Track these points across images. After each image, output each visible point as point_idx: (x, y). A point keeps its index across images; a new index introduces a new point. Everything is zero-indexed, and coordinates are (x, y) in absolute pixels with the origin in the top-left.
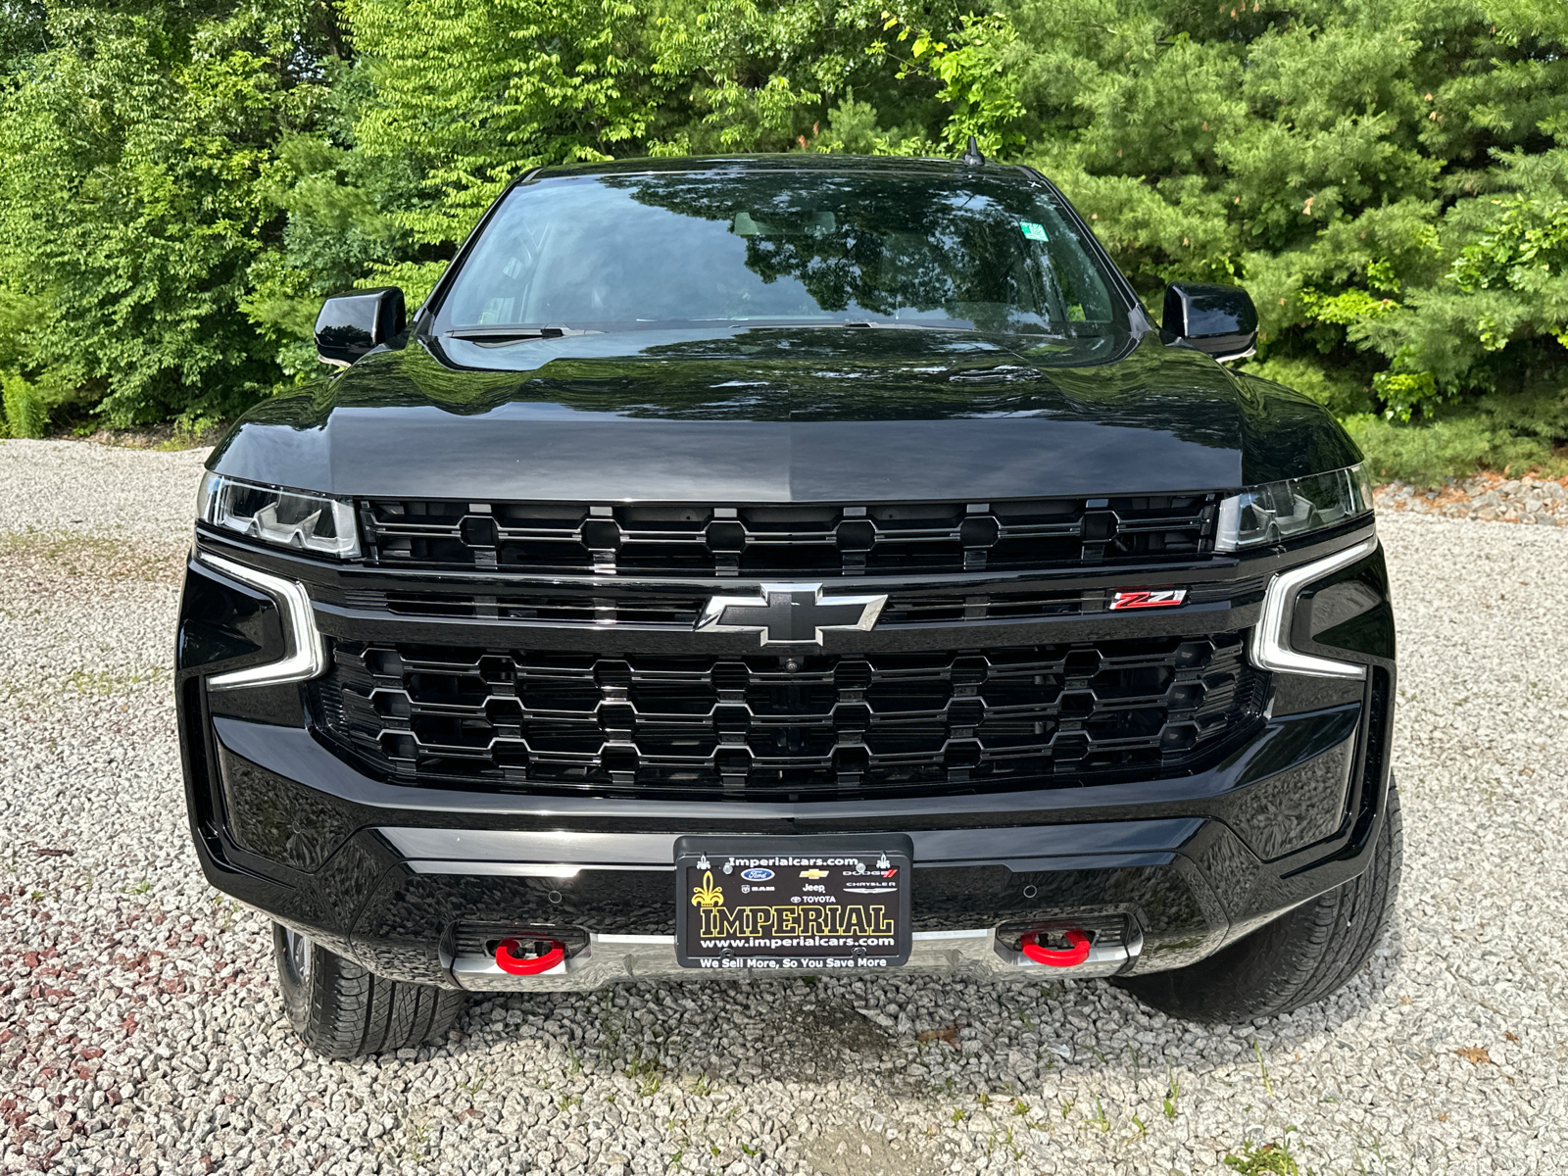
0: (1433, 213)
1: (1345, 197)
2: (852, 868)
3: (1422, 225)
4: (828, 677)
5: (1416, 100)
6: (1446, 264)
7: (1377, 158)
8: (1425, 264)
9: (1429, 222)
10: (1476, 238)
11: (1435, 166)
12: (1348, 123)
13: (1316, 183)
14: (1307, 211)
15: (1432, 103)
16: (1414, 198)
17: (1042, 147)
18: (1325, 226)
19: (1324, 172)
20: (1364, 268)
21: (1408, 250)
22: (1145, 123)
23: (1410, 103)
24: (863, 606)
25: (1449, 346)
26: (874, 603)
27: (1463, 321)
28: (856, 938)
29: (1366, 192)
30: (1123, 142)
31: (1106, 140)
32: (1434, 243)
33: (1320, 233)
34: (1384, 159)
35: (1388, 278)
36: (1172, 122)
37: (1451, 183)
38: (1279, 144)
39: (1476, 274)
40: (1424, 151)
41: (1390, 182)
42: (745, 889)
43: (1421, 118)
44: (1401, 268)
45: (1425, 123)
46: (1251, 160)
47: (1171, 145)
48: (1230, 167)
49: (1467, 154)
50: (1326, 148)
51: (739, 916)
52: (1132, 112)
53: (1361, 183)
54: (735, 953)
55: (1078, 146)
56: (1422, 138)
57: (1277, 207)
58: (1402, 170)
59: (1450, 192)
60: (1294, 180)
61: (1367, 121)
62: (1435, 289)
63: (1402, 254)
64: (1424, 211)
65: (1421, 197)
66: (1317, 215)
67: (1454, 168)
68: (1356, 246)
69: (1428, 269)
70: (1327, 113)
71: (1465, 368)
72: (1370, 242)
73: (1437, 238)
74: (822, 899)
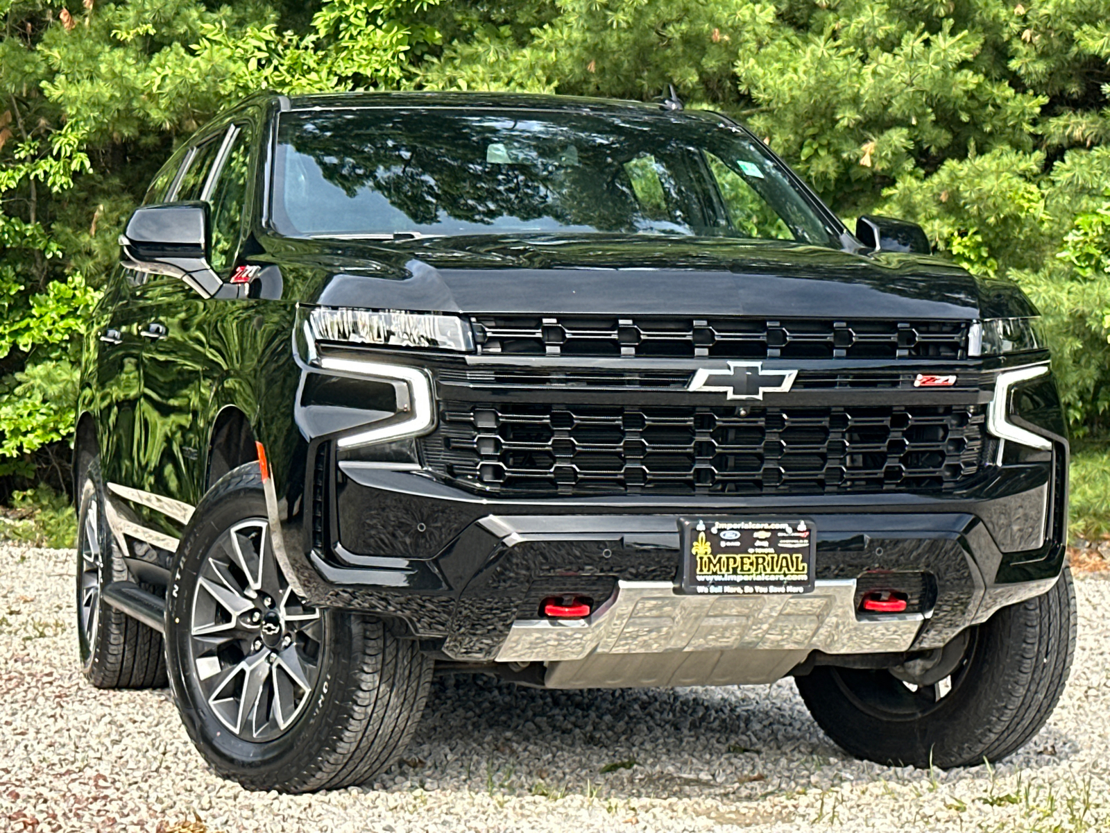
0: (1036, 169)
1: (918, 143)
2: (783, 530)
3: (1023, 185)
4: (761, 422)
5: (1003, 13)
6: (1057, 240)
7: (957, 91)
8: (1028, 238)
9: (1028, 180)
10: (1092, 204)
11: (1034, 105)
12: (919, 45)
13: (877, 123)
14: (866, 161)
15: (1024, 19)
16: (1007, 148)
17: (468, 50)
18: (892, 183)
19: (885, 108)
20: (948, 242)
21: (1005, 218)
22: (630, 28)
23: (996, 16)
24: (783, 377)
25: (1067, 351)
26: (790, 376)
27: (1082, 317)
28: (785, 575)
29: (945, 138)
30: (597, 51)
31: (570, 46)
32: (1039, 210)
33: (886, 192)
34: (966, 92)
35: (980, 257)
36: (664, 26)
37: (1056, 128)
38: (824, 67)
39: (1097, 252)
40: (1017, 82)
41: (975, 124)
42: (723, 544)
43: (1011, 38)
44: (997, 244)
45: (1015, 44)
46: (786, 88)
47: (666, 58)
48: (755, 93)
49: (1074, 89)
50: (889, 75)
51: (719, 561)
52: (615, 11)
53: (935, 123)
54: (716, 584)
55: (527, 52)
56: (1014, 65)
57: (823, 153)
58: (990, 108)
59: (1055, 141)
60: (847, 117)
61: (942, 42)
62: (1044, 272)
63: (997, 225)
64: (1023, 166)
65: (1017, 146)
66: (879, 167)
67: (1058, 108)
68: (934, 211)
69: (1032, 247)
70: (888, 27)
71: (1090, 383)
72: (952, 207)
73: (1042, 202)
74: (766, 551)
